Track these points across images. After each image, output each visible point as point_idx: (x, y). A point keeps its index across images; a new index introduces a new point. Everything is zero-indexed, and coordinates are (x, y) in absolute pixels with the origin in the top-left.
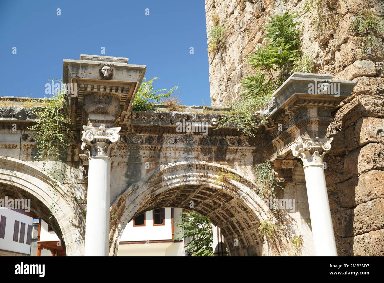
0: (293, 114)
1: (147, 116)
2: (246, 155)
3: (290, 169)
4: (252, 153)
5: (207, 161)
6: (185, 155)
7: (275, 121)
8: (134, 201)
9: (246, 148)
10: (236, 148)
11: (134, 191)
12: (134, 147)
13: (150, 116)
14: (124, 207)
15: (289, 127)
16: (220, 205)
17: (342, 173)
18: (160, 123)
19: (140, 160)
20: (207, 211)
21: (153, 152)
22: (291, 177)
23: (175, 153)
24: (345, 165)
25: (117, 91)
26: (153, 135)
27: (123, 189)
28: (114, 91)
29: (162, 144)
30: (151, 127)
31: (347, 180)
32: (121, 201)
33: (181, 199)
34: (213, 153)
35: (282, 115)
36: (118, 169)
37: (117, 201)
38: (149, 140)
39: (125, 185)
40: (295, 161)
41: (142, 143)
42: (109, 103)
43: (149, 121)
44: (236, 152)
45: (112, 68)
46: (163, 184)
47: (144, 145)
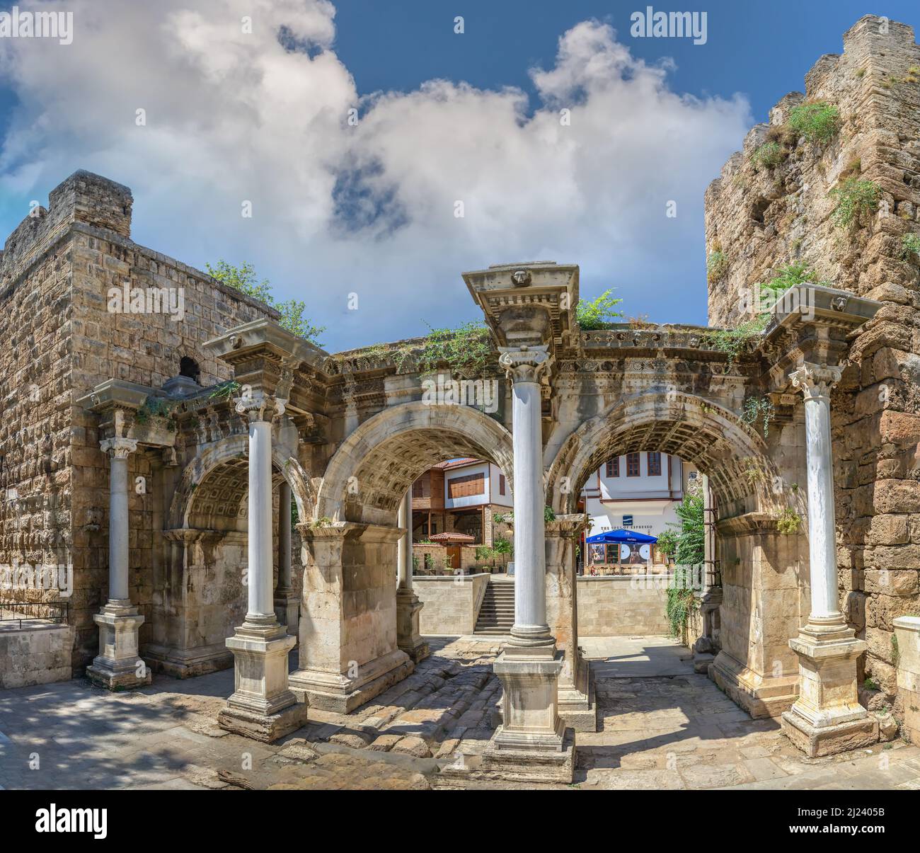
0: (797, 334)
1: (602, 336)
2: (735, 387)
3: (791, 407)
4: (744, 384)
5: (685, 392)
6: (656, 384)
7: (774, 344)
8: (590, 441)
9: (736, 378)
10: (722, 377)
11: (589, 429)
12: (587, 376)
13: (606, 336)
14: (577, 447)
15: (790, 350)
16: (704, 448)
17: (852, 414)
18: (620, 344)
19: (596, 391)
20: (690, 455)
21: (612, 381)
22: (791, 416)
23: (642, 382)
24: (857, 404)
25: (540, 301)
26: (612, 360)
27: (575, 427)
28: (536, 301)
29: (624, 371)
30: (608, 350)
31: (857, 421)
32: (573, 441)
33: (657, 440)
34: (693, 382)
35: (783, 336)
36: (569, 404)
37: (568, 441)
38: (607, 366)
39: (578, 422)
40: (797, 396)
41: (598, 370)
42: (532, 316)
43: (605, 343)
44: (723, 382)
45: (528, 272)
46: (627, 419)
47: (600, 373)
